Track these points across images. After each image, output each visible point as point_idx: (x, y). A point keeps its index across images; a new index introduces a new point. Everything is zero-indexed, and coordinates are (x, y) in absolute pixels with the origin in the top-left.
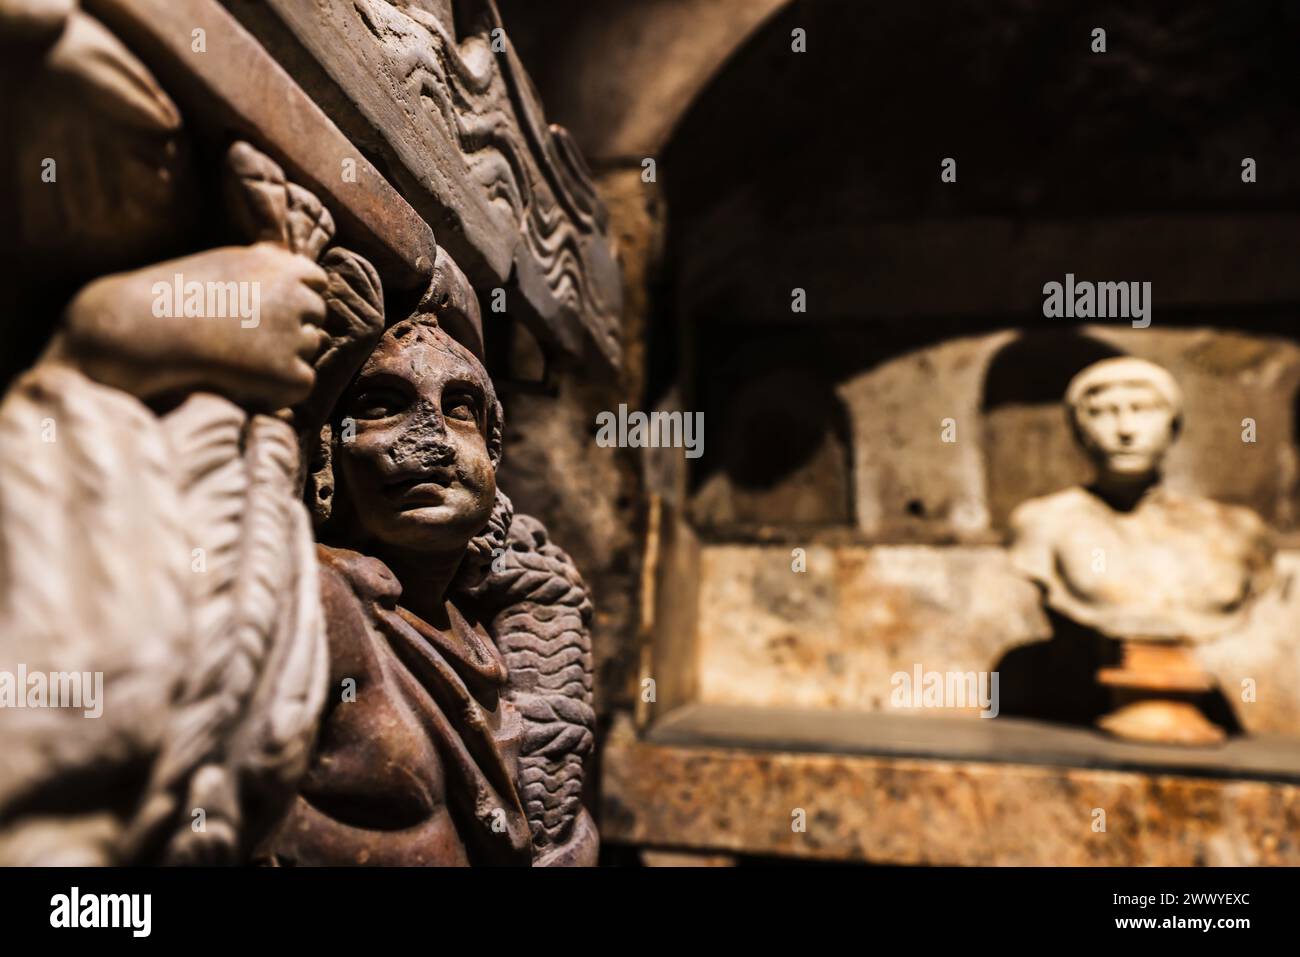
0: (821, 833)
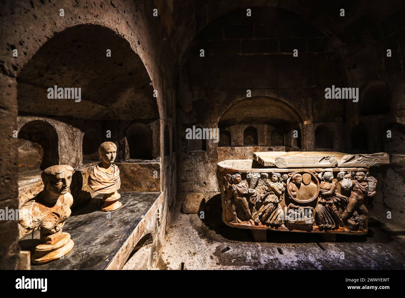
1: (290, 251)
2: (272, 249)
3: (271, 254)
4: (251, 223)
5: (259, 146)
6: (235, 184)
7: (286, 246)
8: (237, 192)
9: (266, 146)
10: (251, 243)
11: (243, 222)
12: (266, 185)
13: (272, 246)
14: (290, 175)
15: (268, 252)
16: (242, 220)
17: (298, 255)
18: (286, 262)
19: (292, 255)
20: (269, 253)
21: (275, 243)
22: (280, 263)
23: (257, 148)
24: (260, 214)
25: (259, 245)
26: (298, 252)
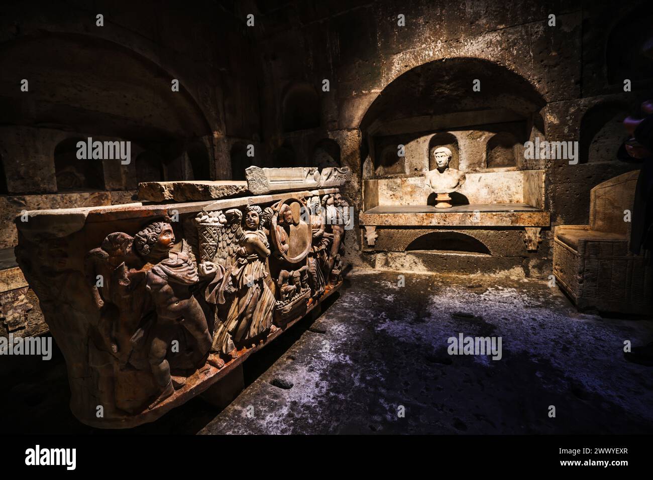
0: (386, 223)
1: (294, 370)
2: (269, 393)
3: (276, 404)
4: (213, 364)
5: (107, 191)
6: (155, 262)
7: (278, 367)
8: (169, 284)
9: (126, 189)
10: (216, 419)
11: (191, 377)
12: (237, 241)
13: (263, 387)
14: (276, 209)
15: (269, 407)
16: (188, 373)
17: (310, 367)
18: (312, 396)
19: (304, 374)
20: (273, 408)
21: (261, 377)
22: (307, 407)
23: (103, 195)
24: (233, 325)
25: (238, 408)
26: (304, 361)
